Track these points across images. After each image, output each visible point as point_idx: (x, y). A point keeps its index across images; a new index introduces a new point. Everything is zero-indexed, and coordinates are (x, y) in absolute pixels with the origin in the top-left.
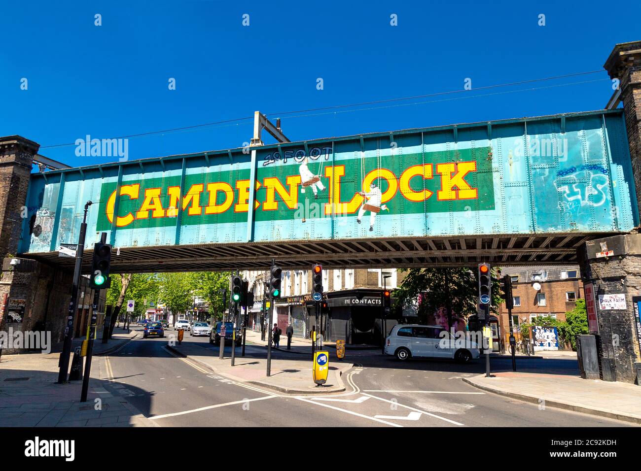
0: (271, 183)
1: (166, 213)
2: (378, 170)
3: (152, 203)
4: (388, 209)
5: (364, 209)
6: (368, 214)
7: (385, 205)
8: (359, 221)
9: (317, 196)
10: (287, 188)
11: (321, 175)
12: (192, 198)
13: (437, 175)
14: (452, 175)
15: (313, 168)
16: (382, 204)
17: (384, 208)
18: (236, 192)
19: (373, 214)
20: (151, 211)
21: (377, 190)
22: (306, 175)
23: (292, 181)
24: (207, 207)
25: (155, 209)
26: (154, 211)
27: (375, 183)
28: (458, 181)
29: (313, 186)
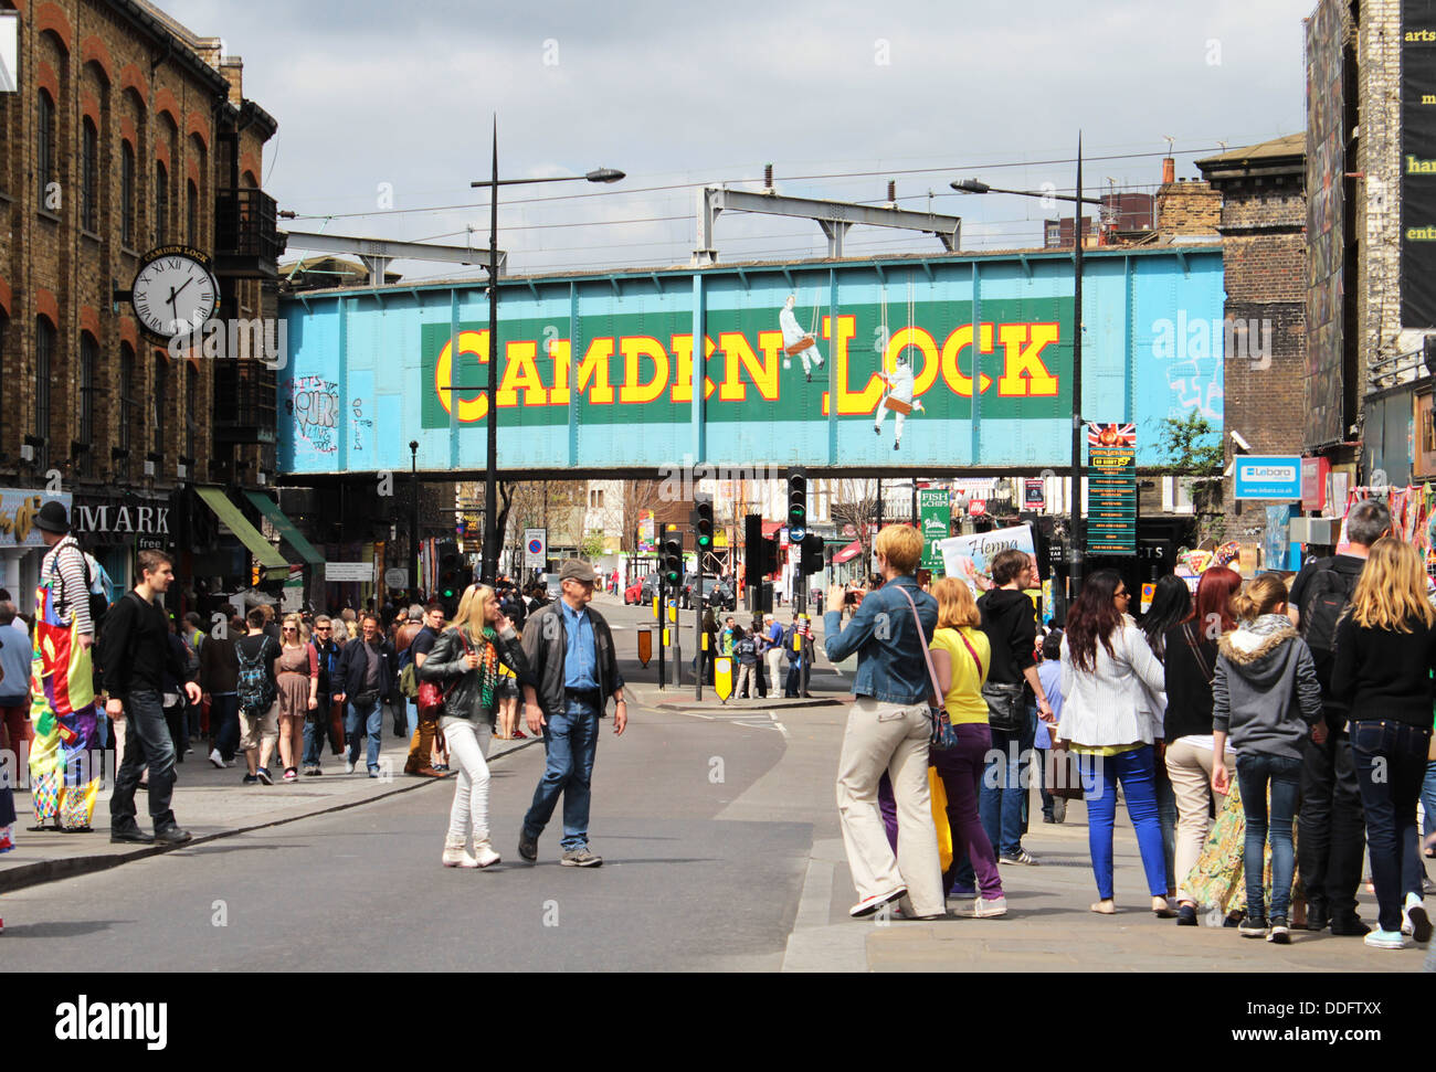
0: (734, 344)
1: (548, 396)
2: (909, 330)
3: (521, 373)
4: (923, 409)
5: (885, 406)
6: (891, 416)
7: (918, 401)
8: (877, 430)
9: (810, 376)
10: (760, 355)
11: (816, 334)
12: (595, 367)
13: (999, 348)
14: (1024, 346)
15: (803, 316)
16: (915, 398)
17: (917, 405)
18: (673, 359)
19: (899, 416)
20: (521, 391)
21: (906, 370)
22: (791, 332)
23: (769, 342)
24: (623, 389)
25: (528, 388)
26: (527, 392)
27: (902, 356)
28: (1031, 360)
29: (803, 355)
